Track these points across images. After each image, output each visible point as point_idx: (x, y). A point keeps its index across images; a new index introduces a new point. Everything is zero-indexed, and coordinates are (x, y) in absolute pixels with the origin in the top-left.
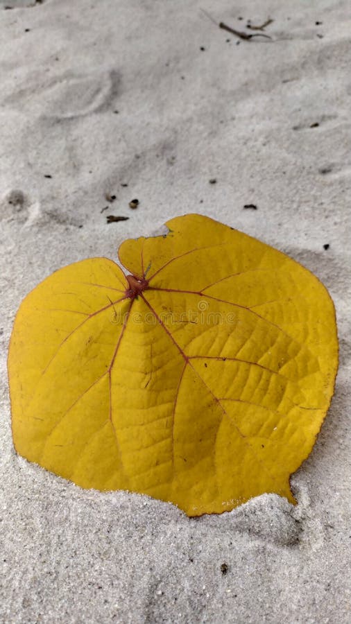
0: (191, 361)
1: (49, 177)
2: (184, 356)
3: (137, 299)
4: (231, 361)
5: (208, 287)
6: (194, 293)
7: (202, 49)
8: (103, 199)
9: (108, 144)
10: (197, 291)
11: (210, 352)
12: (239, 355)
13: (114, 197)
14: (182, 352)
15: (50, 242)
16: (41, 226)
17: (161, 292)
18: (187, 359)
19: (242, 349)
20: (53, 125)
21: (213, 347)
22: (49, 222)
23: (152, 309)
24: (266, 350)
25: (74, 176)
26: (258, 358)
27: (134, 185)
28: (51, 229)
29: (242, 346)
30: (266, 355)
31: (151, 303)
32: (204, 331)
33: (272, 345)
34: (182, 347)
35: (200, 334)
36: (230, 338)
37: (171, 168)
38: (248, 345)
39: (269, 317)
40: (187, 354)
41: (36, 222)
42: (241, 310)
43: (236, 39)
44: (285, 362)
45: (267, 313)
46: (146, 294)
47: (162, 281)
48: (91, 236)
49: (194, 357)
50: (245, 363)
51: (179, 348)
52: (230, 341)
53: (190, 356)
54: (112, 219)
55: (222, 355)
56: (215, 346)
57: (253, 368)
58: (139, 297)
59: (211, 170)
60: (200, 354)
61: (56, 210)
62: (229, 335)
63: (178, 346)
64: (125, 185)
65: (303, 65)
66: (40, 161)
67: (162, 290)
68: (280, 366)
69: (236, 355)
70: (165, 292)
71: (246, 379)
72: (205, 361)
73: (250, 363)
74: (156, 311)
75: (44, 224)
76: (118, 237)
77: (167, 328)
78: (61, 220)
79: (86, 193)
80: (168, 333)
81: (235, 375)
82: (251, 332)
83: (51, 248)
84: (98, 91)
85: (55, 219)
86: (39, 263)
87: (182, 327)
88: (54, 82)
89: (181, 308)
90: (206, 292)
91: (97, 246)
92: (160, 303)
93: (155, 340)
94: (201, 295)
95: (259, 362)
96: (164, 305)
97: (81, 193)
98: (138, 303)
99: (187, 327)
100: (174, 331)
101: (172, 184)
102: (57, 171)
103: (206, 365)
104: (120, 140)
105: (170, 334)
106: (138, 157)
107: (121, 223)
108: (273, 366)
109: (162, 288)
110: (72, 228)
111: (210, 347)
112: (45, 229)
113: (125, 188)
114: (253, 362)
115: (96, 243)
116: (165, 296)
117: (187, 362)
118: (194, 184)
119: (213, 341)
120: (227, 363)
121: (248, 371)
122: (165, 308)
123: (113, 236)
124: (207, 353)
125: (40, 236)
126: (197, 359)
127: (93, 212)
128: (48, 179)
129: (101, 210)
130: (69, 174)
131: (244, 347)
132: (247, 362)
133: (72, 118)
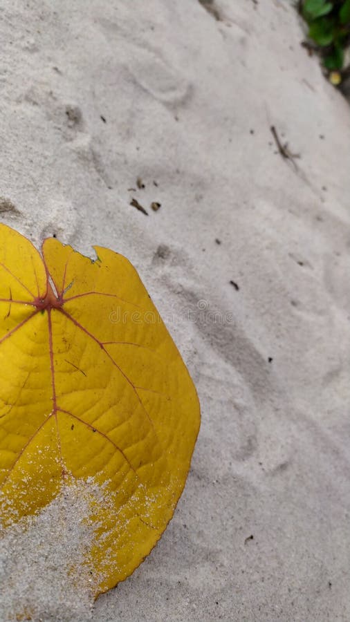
0: (59, 414)
1: (104, 120)
2: (55, 405)
3: (43, 312)
4: (101, 436)
5: (111, 343)
6: (97, 341)
7: (252, 132)
8: (135, 181)
9: (162, 139)
10: (100, 340)
11: (86, 414)
12: (110, 434)
13: (143, 186)
14: (54, 400)
15: (80, 179)
16: (80, 158)
17: (68, 320)
18: (56, 409)
19: (115, 429)
20: (129, 81)
21: (89, 411)
22: (89, 161)
23: (51, 334)
24: (137, 441)
25: (123, 139)
26: (126, 445)
27: (162, 190)
28: (87, 168)
29: (118, 425)
30: (134, 446)
31: (54, 326)
32: (89, 389)
33: (143, 439)
34: (58, 392)
35: (84, 389)
36: (111, 410)
37: (195, 203)
38: (124, 427)
39: (147, 407)
40: (59, 404)
41: (78, 150)
42: (129, 385)
43: (275, 148)
44: (146, 463)
45: (148, 401)
46: (54, 313)
47: (76, 309)
48: (114, 204)
49: (65, 412)
50: (112, 445)
51: (54, 393)
52: (110, 412)
53: (61, 409)
54: (134, 203)
55: (95, 425)
56: (92, 412)
57: (117, 454)
58: (46, 313)
59: (221, 231)
60: (73, 412)
61: (100, 156)
62: (110, 407)
63: (54, 390)
64: (156, 184)
65: (306, 210)
66: (104, 99)
67: (72, 319)
68: (141, 464)
69: (108, 432)
70: (72, 324)
71: (105, 463)
72: (74, 421)
73: (118, 448)
74: (54, 337)
75: (85, 158)
76: (135, 224)
77: (54, 363)
78: (98, 168)
79: (126, 162)
80: (52, 369)
81: (96, 454)
82: (131, 413)
83: (79, 185)
84: (173, 88)
85: (95, 163)
86: (65, 189)
87: (70, 371)
88: (144, 45)
89: (79, 350)
90: (107, 347)
91: (115, 216)
92: (63, 333)
93: (36, 369)
94: (102, 347)
95: (125, 451)
96: (66, 336)
97: (122, 159)
98: (40, 319)
99: (74, 374)
100: (60, 371)
101: (190, 216)
102: (113, 122)
103: (73, 426)
104: (172, 145)
105: (53, 371)
106: (178, 172)
107: (140, 213)
108: (135, 462)
109: (72, 317)
110: (103, 183)
111: (87, 410)
112: (82, 164)
113: (154, 186)
114: (120, 447)
115: (115, 213)
116: (71, 327)
117: (54, 413)
118: (205, 230)
119: (93, 404)
120: (96, 436)
121: (112, 454)
122: (65, 341)
123: (131, 219)
124: (82, 414)
125: (75, 165)
126: (67, 415)
127: (122, 183)
128: (102, 122)
129: (129, 187)
130: (120, 134)
131: (119, 428)
132: (114, 445)
133: (145, 90)
